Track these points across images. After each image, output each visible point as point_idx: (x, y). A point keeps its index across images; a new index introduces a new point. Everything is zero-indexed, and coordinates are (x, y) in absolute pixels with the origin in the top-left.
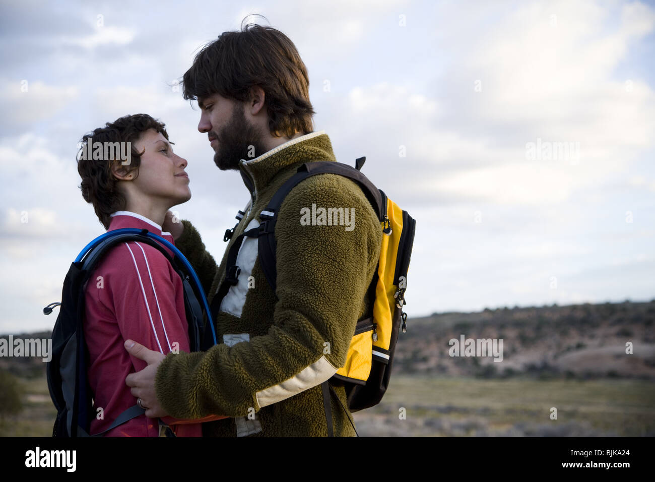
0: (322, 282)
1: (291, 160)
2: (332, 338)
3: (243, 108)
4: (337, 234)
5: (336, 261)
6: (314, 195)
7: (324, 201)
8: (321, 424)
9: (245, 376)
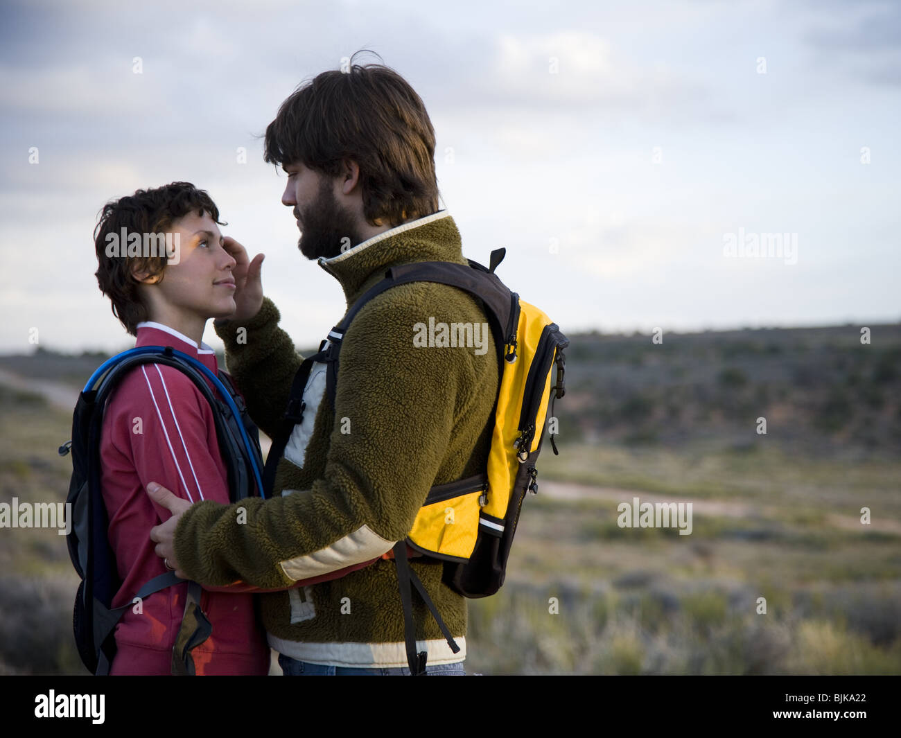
0: (375, 431)
1: (383, 259)
2: (381, 503)
3: (332, 184)
4: (407, 369)
5: (401, 403)
6: (386, 315)
7: (397, 324)
8: (392, 612)
9: (267, 540)
